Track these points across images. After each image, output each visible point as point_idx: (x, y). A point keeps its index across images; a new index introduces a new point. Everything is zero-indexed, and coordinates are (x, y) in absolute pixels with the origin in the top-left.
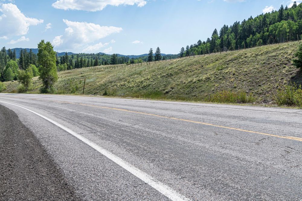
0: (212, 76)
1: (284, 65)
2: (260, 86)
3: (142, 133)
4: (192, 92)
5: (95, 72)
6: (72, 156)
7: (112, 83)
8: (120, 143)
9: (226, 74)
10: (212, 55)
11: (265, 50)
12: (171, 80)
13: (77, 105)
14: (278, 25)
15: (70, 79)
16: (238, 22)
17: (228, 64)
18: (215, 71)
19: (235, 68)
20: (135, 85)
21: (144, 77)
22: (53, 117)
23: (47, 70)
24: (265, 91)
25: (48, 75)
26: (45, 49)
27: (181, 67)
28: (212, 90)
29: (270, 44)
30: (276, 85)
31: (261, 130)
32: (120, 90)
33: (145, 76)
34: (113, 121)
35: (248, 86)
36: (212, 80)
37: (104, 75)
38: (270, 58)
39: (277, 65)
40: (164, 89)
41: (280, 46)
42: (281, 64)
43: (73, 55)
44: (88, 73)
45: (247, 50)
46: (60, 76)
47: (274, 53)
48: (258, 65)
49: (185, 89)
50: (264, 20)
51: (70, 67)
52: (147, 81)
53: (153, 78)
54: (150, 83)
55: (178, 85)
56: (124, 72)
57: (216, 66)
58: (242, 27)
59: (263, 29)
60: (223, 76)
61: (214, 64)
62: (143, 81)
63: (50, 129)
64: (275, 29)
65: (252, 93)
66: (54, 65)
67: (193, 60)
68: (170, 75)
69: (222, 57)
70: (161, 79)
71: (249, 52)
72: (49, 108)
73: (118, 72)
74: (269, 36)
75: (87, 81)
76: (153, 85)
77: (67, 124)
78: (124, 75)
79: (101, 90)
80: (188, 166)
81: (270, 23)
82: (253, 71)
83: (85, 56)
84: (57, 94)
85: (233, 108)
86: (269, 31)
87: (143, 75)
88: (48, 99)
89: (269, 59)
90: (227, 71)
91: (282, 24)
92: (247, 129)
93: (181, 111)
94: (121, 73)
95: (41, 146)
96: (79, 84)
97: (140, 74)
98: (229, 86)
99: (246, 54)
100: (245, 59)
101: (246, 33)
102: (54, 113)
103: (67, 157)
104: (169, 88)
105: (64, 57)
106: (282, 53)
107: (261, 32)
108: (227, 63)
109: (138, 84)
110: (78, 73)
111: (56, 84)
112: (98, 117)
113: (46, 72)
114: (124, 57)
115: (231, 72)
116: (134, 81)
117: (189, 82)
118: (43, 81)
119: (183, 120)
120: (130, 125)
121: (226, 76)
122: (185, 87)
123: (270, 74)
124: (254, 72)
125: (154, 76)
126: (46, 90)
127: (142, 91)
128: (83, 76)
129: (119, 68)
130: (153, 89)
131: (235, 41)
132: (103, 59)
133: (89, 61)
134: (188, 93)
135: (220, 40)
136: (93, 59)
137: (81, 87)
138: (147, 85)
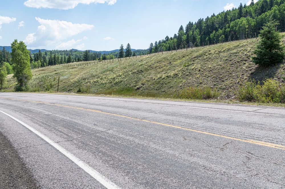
0: (180, 72)
1: (244, 61)
2: (223, 81)
3: (117, 140)
4: (162, 87)
5: (69, 69)
6: (50, 171)
7: (85, 79)
8: (96, 152)
9: (192, 70)
10: (179, 52)
11: (227, 48)
12: (141, 76)
13: (53, 106)
14: (238, 22)
15: (44, 77)
16: (201, 19)
17: (194, 61)
18: (182, 68)
19: (200, 64)
20: (107, 82)
22: (29, 122)
23: (21, 69)
24: (228, 87)
25: (22, 74)
26: (18, 48)
27: (150, 63)
28: (180, 86)
29: (231, 41)
30: (237, 80)
31: (225, 133)
32: (94, 87)
33: (116, 73)
34: (88, 125)
35: (212, 82)
36: (180, 76)
37: (78, 72)
38: (231, 55)
39: (238, 62)
40: (136, 85)
41: (240, 44)
42: (241, 60)
43: (46, 52)
44: (62, 70)
45: (211, 47)
46: (34, 74)
47: (234, 50)
48: (221, 61)
49: (155, 85)
50: (226, 17)
51: (43, 64)
52: (119, 78)
53: (125, 75)
54: (122, 80)
55: (148, 81)
56: (97, 69)
57: (183, 62)
58: (206, 24)
59: (224, 25)
60: (190, 73)
61: (181, 60)
62: (115, 77)
63: (27, 137)
64: (235, 25)
65: (217, 88)
66: (28, 64)
67: (162, 57)
68: (140, 71)
69: (188, 54)
70: (132, 75)
71: (213, 49)
72: (25, 110)
73: (91, 69)
74: (230, 31)
75: (61, 78)
76: (125, 81)
77: (44, 130)
78: (97, 72)
79: (75, 87)
80: (160, 178)
81: (231, 19)
82: (217, 67)
83: (58, 52)
84: (31, 91)
85: (199, 107)
86: (230, 27)
88: (23, 98)
89: (231, 56)
90: (193, 68)
91: (241, 20)
92: (212, 132)
93: (152, 111)
94: (94, 70)
95: (19, 158)
96: (53, 81)
97: (112, 71)
98: (195, 82)
99: (210, 51)
100: (209, 55)
101: (209, 29)
102: (30, 117)
103: (46, 171)
104: (139, 85)
105: (37, 54)
106: (242, 50)
107: (223, 28)
108: (193, 59)
109: (110, 81)
110: (52, 70)
111: (30, 81)
112: (74, 120)
113: (20, 71)
114: (96, 53)
115: (197, 68)
116: (107, 78)
117: (159, 78)
118: (18, 79)
119: (154, 122)
120: (105, 130)
121: (192, 73)
122: (155, 83)
123: (232, 70)
124: (218, 69)
125: (125, 72)
126: (21, 88)
127: (114, 87)
128: (57, 74)
129: (92, 65)
130: (125, 86)
131: (200, 36)
132: (75, 55)
133: (62, 58)
134: (158, 89)
135: (185, 36)
136: (66, 55)
137: (55, 85)
138: (119, 82)
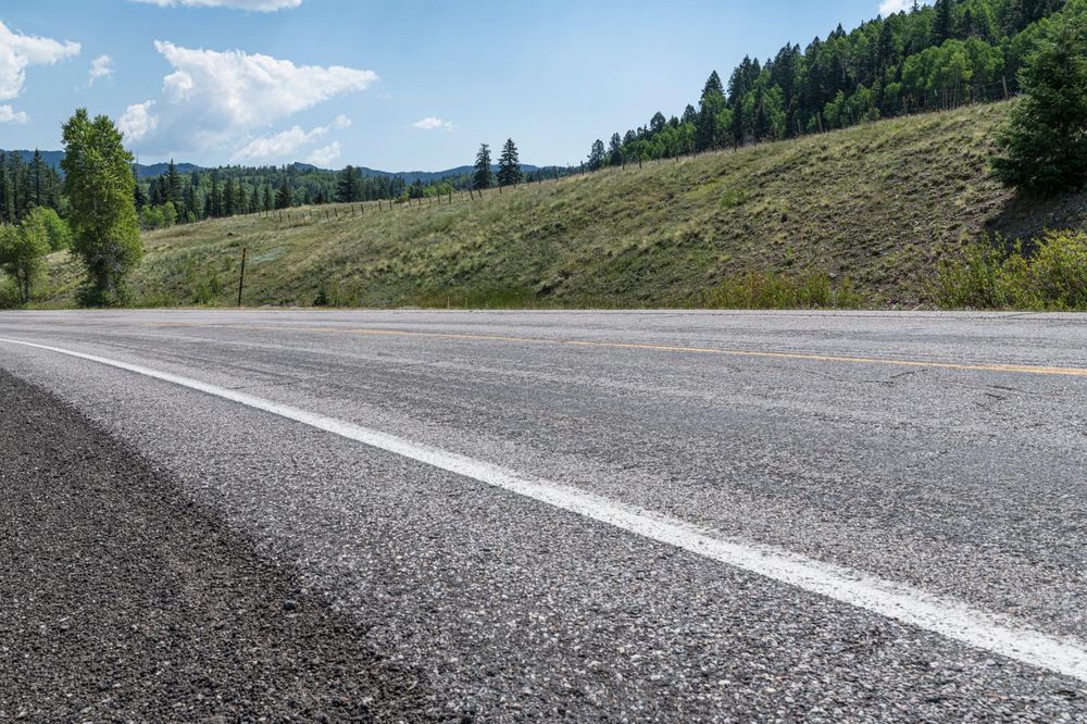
0: (707, 227)
1: (958, 181)
2: (876, 254)
3: (467, 378)
4: (637, 283)
5: (282, 229)
6: (206, 440)
7: (345, 263)
8: (387, 401)
9: (756, 217)
10: (706, 157)
11: (893, 134)
12: (560, 246)
13: (219, 328)
14: (935, 56)
15: (189, 255)
16: (792, 47)
17: (761, 185)
18: (716, 211)
19: (788, 196)
20: (429, 269)
21: (460, 241)
23: (100, 221)
24: (894, 273)
25: (105, 241)
26: (92, 142)
27: (593, 200)
28: (707, 275)
30: (933, 248)
31: (894, 355)
32: (376, 289)
33: (464, 235)
34: (354, 356)
35: (834, 257)
36: (706, 240)
37: (316, 238)
38: (910, 158)
39: (936, 183)
40: (537, 278)
41: (943, 119)
42: (948, 177)
43: (196, 174)
44: (256, 234)
45: (828, 136)
46: (152, 247)
47: (923, 143)
48: (867, 183)
49: (609, 277)
50: (886, 38)
51: (185, 214)
52: (473, 254)
53: (495, 243)
54: (484, 260)
55: (587, 262)
56: (390, 224)
57: (719, 193)
58: (809, 64)
59: (880, 70)
60: (746, 227)
61: (713, 185)
62: (459, 253)
63: (118, 382)
64: (924, 71)
65: (852, 279)
66: (128, 203)
67: (638, 176)
68: (555, 230)
69: (740, 162)
70: (524, 245)
71: (836, 142)
72: (115, 338)
73: (368, 227)
74: (902, 93)
75: (252, 260)
76: (497, 265)
77: (185, 368)
78: (389, 234)
79: (306, 291)
80: (646, 440)
81: (906, 48)
82: (852, 203)
83: (240, 176)
84: (140, 307)
86: (903, 77)
87: (457, 234)
88: (108, 320)
89: (906, 162)
90: (759, 209)
91: (946, 50)
92: (844, 355)
93: (602, 326)
94: (376, 231)
95: (87, 423)
96: (223, 271)
97: (446, 230)
98: (768, 258)
99: (824, 148)
100: (821, 164)
101: (822, 86)
102: (131, 349)
103: (191, 442)
104: (552, 275)
105: (162, 180)
106: (951, 139)
107: (873, 80)
108: (761, 181)
109: (439, 265)
110: (218, 234)
111: (136, 272)
112: (301, 349)
113: (98, 229)
114: (386, 179)
115: (775, 211)
116: (426, 255)
117: (625, 251)
118: (88, 262)
119: (611, 345)
121: (757, 227)
122: (610, 269)
123: (912, 214)
124: (856, 210)
125: (498, 234)
126: (99, 296)
127: (456, 288)
128: (237, 245)
129: (369, 213)
130: (494, 282)
131: (784, 114)
132: (307, 186)
133: (255, 194)
134: (621, 289)
135: (729, 112)
136: (270, 185)
137: (230, 283)
138: (472, 268)
